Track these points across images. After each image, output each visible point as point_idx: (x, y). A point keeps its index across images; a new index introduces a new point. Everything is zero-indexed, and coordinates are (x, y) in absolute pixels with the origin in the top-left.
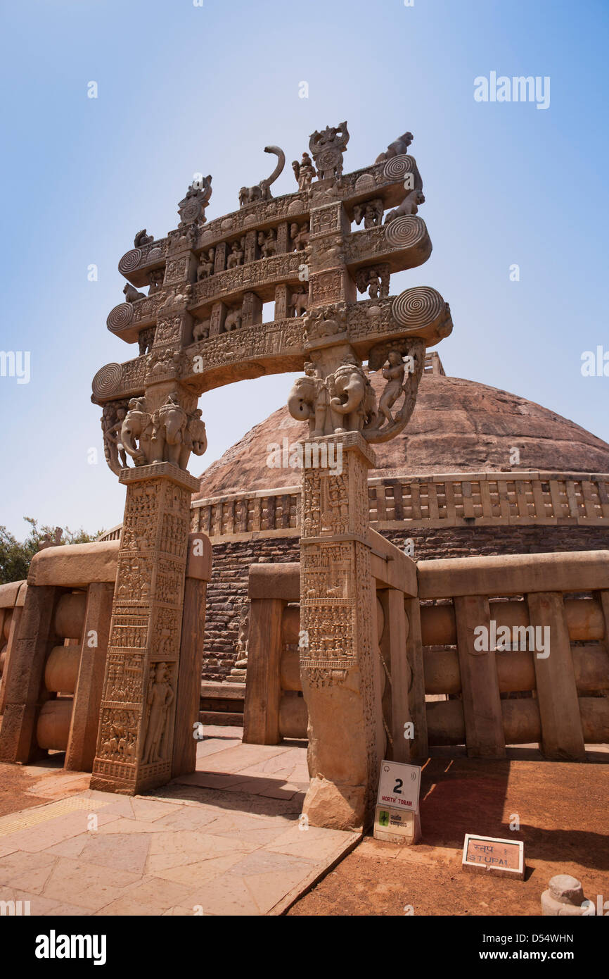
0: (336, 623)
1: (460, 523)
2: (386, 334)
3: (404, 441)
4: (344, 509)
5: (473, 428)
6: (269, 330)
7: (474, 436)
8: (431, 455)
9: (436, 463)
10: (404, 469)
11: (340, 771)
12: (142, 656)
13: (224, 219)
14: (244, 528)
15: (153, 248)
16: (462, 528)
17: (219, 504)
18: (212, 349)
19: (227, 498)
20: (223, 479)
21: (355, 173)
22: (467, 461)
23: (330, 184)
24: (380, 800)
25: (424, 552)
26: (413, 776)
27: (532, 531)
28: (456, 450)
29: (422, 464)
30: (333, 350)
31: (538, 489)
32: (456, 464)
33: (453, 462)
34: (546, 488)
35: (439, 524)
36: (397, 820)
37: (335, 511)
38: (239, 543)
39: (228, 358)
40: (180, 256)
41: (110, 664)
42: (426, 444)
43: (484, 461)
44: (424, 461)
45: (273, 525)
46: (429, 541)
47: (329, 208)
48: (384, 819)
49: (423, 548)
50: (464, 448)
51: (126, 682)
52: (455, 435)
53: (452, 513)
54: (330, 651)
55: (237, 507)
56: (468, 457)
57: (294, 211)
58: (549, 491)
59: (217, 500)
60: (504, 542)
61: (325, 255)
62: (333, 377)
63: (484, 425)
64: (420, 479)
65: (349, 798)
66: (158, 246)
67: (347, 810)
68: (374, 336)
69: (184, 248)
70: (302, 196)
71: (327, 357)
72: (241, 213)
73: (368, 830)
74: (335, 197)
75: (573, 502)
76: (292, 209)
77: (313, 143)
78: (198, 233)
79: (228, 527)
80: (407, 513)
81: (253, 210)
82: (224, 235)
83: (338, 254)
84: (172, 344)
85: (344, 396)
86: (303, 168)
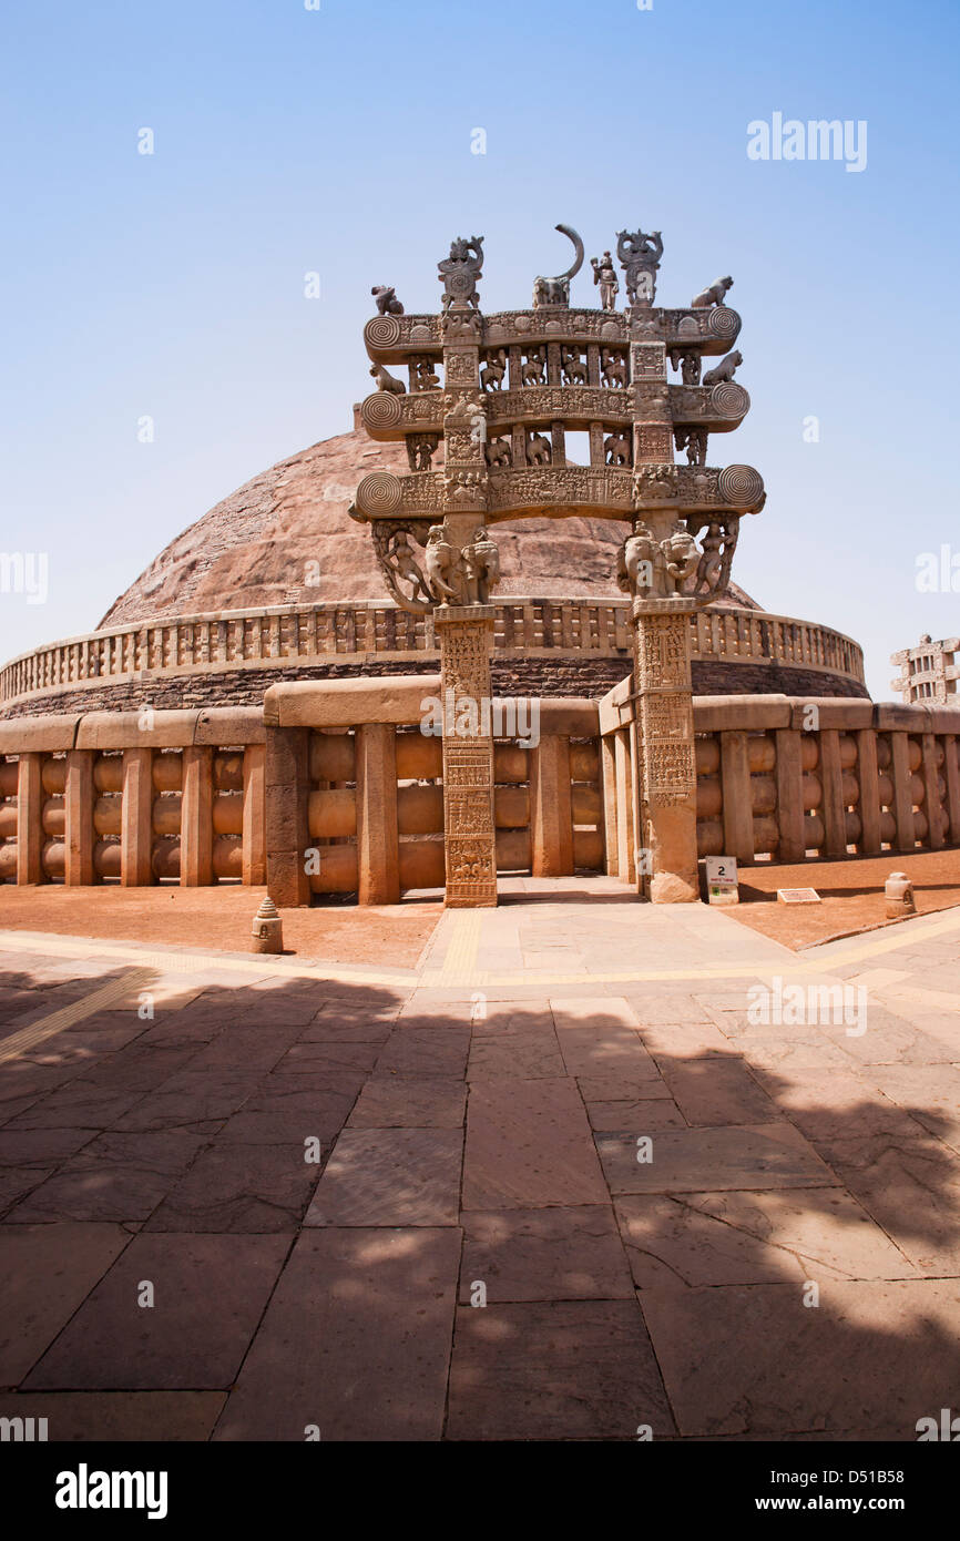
0: (678, 758)
1: (613, 654)
2: (714, 507)
3: (514, 541)
4: (681, 665)
5: (589, 532)
6: (591, 475)
7: (590, 542)
8: (550, 564)
9: (557, 576)
10: (522, 579)
11: (680, 866)
12: (488, 793)
13: (518, 315)
14: (352, 647)
15: (416, 324)
16: (614, 660)
17: (310, 613)
18: (523, 483)
19: (324, 606)
20: (252, 567)
21: (679, 312)
22: (590, 575)
23: (651, 316)
24: (709, 881)
25: (577, 684)
26: (731, 864)
28: (577, 559)
29: (541, 575)
30: (664, 513)
32: (580, 579)
33: (576, 575)
35: (592, 654)
36: (725, 891)
37: (674, 666)
38: (349, 666)
39: (546, 498)
40: (464, 350)
41: (449, 802)
42: (542, 549)
43: (608, 577)
44: (542, 572)
45: (393, 645)
46: (582, 673)
47: (653, 348)
48: (716, 891)
49: (576, 680)
50: (585, 558)
51: (472, 816)
52: (570, 539)
53: (604, 642)
54: (674, 779)
55: (340, 620)
56: (592, 570)
57: (610, 336)
58: (696, 624)
59: (307, 608)
61: (649, 404)
62: (669, 543)
63: (598, 529)
64: (572, 602)
65: (689, 883)
66: (424, 324)
67: (690, 890)
68: (702, 506)
69: (469, 340)
70: (617, 318)
71: (657, 518)
72: (540, 314)
73: (706, 900)
74: (657, 335)
75: (715, 636)
76: (607, 331)
77: (620, 245)
78: (484, 324)
79: (327, 644)
80: (558, 640)
81: (557, 316)
82: (521, 338)
83: (665, 408)
84: (473, 468)
85: (681, 563)
86: (606, 273)
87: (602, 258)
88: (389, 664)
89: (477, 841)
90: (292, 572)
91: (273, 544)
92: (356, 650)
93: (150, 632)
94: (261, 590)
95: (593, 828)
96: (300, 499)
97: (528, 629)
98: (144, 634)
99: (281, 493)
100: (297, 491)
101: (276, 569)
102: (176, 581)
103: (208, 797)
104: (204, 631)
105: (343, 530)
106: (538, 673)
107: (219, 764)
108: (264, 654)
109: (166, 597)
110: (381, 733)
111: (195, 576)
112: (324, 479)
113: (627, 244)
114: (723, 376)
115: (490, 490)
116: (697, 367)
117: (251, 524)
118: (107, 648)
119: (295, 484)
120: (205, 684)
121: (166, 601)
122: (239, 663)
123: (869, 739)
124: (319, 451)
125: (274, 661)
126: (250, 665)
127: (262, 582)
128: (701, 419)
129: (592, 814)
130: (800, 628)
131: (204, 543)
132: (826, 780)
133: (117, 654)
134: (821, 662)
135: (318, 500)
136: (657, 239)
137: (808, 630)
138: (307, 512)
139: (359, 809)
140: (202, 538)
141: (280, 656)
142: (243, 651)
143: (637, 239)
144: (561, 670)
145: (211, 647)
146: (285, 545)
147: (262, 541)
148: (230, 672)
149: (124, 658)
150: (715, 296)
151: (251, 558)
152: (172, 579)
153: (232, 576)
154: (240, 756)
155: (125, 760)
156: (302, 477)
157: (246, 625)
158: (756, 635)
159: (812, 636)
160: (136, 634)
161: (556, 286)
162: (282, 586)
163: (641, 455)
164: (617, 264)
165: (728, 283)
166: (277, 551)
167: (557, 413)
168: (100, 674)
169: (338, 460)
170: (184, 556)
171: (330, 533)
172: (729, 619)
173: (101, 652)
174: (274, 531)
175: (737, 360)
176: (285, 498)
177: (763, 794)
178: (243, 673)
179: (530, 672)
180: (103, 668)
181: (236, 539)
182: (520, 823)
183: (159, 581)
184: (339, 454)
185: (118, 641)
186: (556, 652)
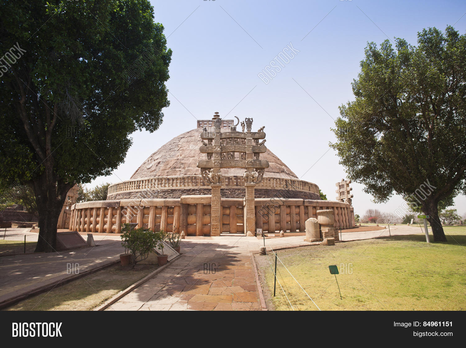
0: (252, 211)
2: (260, 167)
4: (253, 195)
6: (239, 161)
11: (252, 230)
13: (227, 133)
15: (210, 134)
23: (250, 133)
24: (257, 233)
27: (266, 190)
31: (268, 181)
34: (269, 180)
36: (260, 235)
38: (194, 189)
40: (217, 139)
41: (212, 218)
45: (204, 185)
47: (250, 139)
48: (258, 235)
51: (216, 220)
54: (251, 215)
55: (193, 179)
59: (186, 176)
60: (260, 192)
61: (249, 149)
62: (252, 173)
67: (252, 234)
69: (219, 137)
70: (244, 134)
71: (250, 169)
72: (231, 132)
73: (256, 236)
74: (251, 137)
75: (275, 184)
76: (243, 136)
77: (246, 120)
78: (221, 134)
79: (190, 184)
80: (239, 184)
81: (234, 133)
82: (227, 137)
83: (252, 150)
84: (218, 160)
85: (253, 177)
86: (243, 125)
87: (242, 122)
88: (203, 189)
89: (217, 225)
90: (182, 166)
91: (178, 159)
92: (196, 186)
93: (152, 180)
94: (175, 170)
95: (242, 224)
96: (184, 148)
97: (233, 182)
98: (150, 180)
99: (180, 146)
100: (183, 146)
101: (179, 165)
102: (155, 166)
103: (166, 216)
104: (164, 181)
105: (194, 157)
106: (235, 192)
107: (169, 210)
108: (177, 186)
109: (153, 170)
110: (201, 205)
111: (159, 165)
112: (190, 143)
113: (247, 120)
114: (262, 144)
115: (221, 164)
116: (258, 142)
117: (173, 153)
118: (141, 183)
119: (183, 144)
120: (163, 192)
121: (153, 171)
122: (171, 188)
123: (302, 208)
124: (189, 135)
125: (178, 188)
126: (173, 188)
127: (176, 168)
128: (258, 152)
129: (242, 222)
130: (296, 181)
131: (161, 157)
132: (292, 216)
133: (144, 184)
134: (302, 189)
135: (188, 149)
136: (252, 119)
137: (298, 182)
138: (186, 152)
139: (196, 219)
140: (161, 156)
141: (180, 186)
142: (172, 185)
143: (249, 119)
144: (240, 191)
145: (165, 184)
146: (181, 160)
147: (175, 158)
148: (169, 189)
149: (145, 185)
150: (262, 129)
151: (173, 162)
152: (154, 166)
153: (168, 166)
154: (173, 208)
155: (150, 208)
156: (185, 142)
157: (173, 180)
158: (284, 183)
159: (299, 183)
160: (148, 180)
161: (234, 128)
162: (180, 169)
163: (247, 158)
164: (245, 123)
165: (264, 127)
166: (179, 161)
167: (233, 150)
168: (139, 188)
169: (193, 138)
170: (157, 160)
171: (191, 157)
172: (278, 180)
173: (140, 183)
174: (178, 156)
175: (265, 141)
176: (181, 147)
177: (277, 218)
178: (172, 190)
179: (233, 191)
180: (140, 187)
181: (169, 157)
182: (228, 223)
183: (151, 166)
184: (193, 136)
185: (144, 182)
186: (239, 187)
